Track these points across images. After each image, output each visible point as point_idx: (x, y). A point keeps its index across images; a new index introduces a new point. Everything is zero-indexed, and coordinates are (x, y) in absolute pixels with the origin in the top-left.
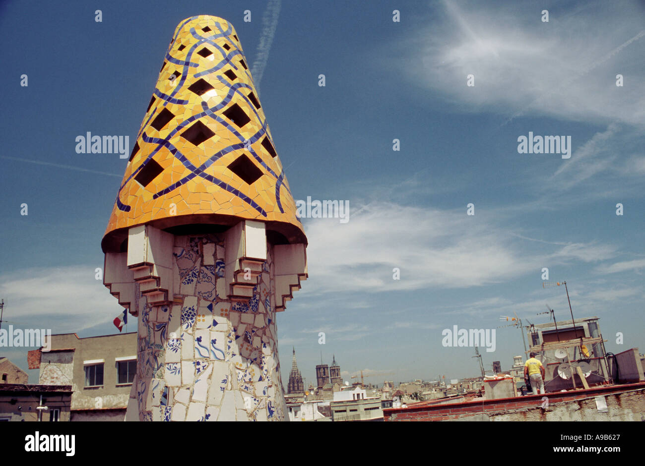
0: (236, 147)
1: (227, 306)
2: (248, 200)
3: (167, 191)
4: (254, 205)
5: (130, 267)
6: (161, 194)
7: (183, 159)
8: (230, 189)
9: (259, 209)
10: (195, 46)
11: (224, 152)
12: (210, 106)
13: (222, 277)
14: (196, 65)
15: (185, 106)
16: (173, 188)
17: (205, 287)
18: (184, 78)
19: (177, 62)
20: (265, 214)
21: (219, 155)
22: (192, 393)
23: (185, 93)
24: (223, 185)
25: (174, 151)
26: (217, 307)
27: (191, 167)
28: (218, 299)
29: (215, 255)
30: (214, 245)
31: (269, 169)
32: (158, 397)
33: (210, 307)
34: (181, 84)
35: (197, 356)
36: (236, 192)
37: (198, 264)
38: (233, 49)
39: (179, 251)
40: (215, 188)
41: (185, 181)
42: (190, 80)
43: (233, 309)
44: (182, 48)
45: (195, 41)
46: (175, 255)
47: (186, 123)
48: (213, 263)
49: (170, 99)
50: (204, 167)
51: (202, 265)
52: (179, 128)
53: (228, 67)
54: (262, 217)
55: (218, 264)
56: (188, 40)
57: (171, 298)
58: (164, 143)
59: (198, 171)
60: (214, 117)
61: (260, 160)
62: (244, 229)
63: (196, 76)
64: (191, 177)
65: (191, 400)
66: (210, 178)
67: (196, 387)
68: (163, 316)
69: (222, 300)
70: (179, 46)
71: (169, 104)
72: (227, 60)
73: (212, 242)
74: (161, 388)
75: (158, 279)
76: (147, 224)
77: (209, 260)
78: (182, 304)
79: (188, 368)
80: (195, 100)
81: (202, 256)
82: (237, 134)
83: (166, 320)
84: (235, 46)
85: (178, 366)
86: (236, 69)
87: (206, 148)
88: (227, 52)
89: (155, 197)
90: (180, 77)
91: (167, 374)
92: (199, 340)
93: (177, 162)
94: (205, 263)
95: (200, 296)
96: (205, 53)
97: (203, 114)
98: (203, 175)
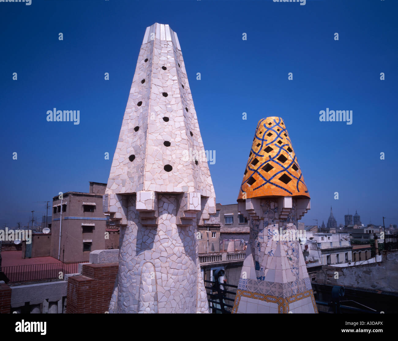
0: (282, 171)
1: (278, 221)
2: (286, 190)
3: (258, 188)
4: (288, 191)
5: (247, 210)
6: (256, 189)
7: (263, 177)
8: (279, 187)
9: (290, 192)
10: (266, 132)
11: (277, 174)
12: (272, 157)
13: (277, 212)
14: (266, 140)
15: (263, 157)
16: (259, 187)
17: (271, 215)
18: (262, 146)
19: (259, 139)
20: (292, 194)
21: (275, 175)
22: (267, 244)
23: (262, 152)
24: (277, 186)
25: (259, 174)
26: (275, 221)
27: (266, 180)
28: (275, 219)
29: (274, 206)
30: (274, 203)
31: (294, 177)
32: (257, 245)
33: (273, 221)
34: (261, 149)
35: (269, 234)
36: (281, 188)
37: (269, 208)
38: (281, 129)
39: (262, 204)
40: (274, 187)
41: (263, 185)
42: (264, 147)
43: (281, 221)
44: (261, 133)
45: (265, 130)
46: (261, 206)
47: (263, 164)
48: (274, 208)
49: (257, 155)
50: (270, 180)
51: (270, 209)
52: (261, 166)
53: (279, 139)
54: (291, 195)
55: (276, 208)
56: (263, 129)
57: (260, 218)
58: (256, 171)
59: (268, 181)
60: (273, 161)
61: (291, 174)
62: (284, 199)
63: (267, 145)
64: (266, 183)
65: (266, 246)
66: (272, 183)
67: (268, 243)
68: (258, 223)
69: (277, 219)
70: (260, 132)
71: (257, 156)
72: (279, 136)
73: (273, 202)
74: (257, 242)
75: (255, 213)
76: (251, 198)
77: (272, 207)
78: (264, 220)
79: (266, 238)
80: (266, 155)
81: (270, 206)
82: (282, 166)
83: (259, 224)
84: (282, 128)
85: (263, 237)
86: (282, 139)
87: (270, 173)
88: (278, 132)
89: (254, 190)
90: (261, 145)
91: (259, 238)
92: (269, 230)
93: (261, 178)
94: (271, 208)
95: (270, 218)
96: (270, 135)
97: (269, 160)
98: (270, 183)
